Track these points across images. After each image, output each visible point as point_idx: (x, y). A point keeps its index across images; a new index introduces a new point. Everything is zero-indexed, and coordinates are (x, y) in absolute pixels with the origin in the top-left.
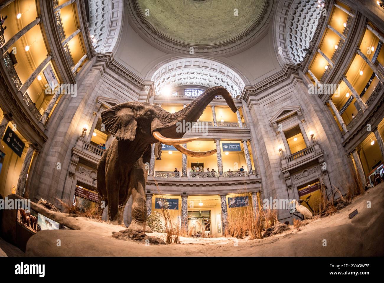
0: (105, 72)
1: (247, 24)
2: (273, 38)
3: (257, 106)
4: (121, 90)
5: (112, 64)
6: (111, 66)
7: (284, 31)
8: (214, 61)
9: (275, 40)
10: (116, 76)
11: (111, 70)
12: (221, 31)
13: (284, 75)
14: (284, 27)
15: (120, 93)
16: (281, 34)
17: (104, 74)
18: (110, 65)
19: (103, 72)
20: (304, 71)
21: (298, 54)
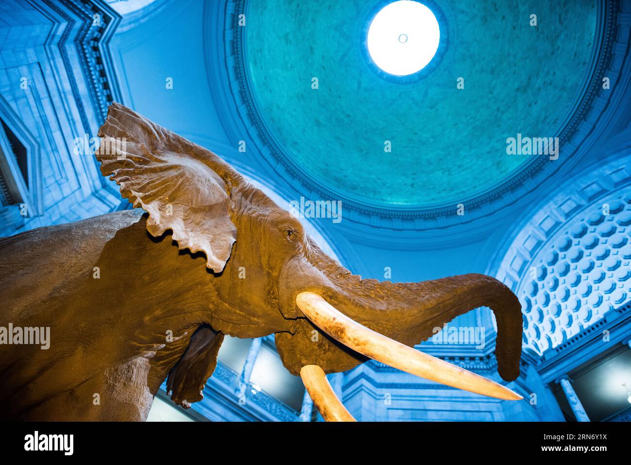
0: (61, 46)
1: (443, 194)
2: (494, 256)
3: (372, 400)
4: (67, 130)
5: (96, 49)
6: (88, 50)
7: (532, 253)
8: (319, 231)
9: (496, 263)
10: (82, 88)
11: (80, 57)
12: (374, 176)
13: (481, 359)
14: (539, 244)
15: (57, 136)
16: (522, 255)
17: (54, 48)
18: (88, 43)
19: (56, 40)
20: (544, 376)
21: (540, 326)
